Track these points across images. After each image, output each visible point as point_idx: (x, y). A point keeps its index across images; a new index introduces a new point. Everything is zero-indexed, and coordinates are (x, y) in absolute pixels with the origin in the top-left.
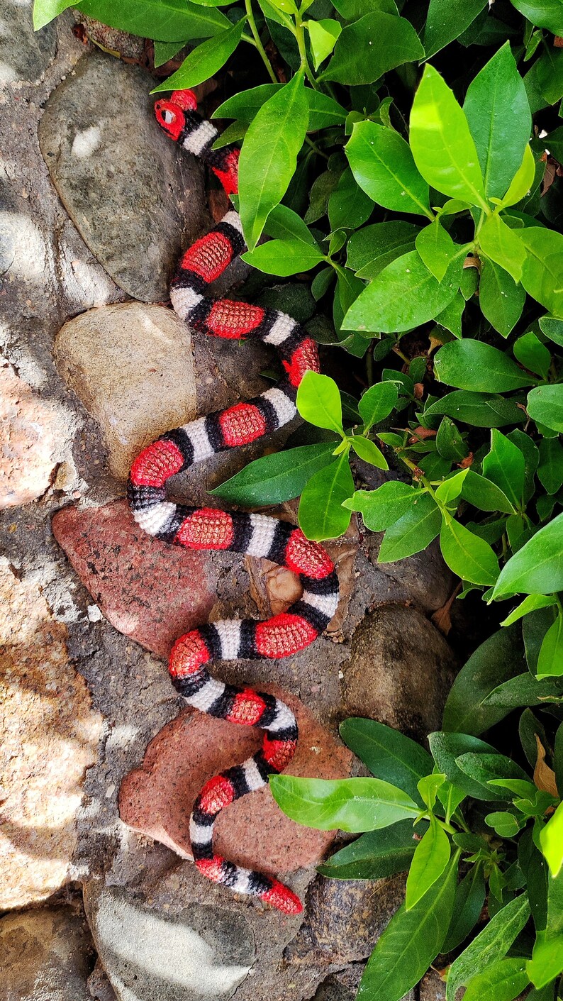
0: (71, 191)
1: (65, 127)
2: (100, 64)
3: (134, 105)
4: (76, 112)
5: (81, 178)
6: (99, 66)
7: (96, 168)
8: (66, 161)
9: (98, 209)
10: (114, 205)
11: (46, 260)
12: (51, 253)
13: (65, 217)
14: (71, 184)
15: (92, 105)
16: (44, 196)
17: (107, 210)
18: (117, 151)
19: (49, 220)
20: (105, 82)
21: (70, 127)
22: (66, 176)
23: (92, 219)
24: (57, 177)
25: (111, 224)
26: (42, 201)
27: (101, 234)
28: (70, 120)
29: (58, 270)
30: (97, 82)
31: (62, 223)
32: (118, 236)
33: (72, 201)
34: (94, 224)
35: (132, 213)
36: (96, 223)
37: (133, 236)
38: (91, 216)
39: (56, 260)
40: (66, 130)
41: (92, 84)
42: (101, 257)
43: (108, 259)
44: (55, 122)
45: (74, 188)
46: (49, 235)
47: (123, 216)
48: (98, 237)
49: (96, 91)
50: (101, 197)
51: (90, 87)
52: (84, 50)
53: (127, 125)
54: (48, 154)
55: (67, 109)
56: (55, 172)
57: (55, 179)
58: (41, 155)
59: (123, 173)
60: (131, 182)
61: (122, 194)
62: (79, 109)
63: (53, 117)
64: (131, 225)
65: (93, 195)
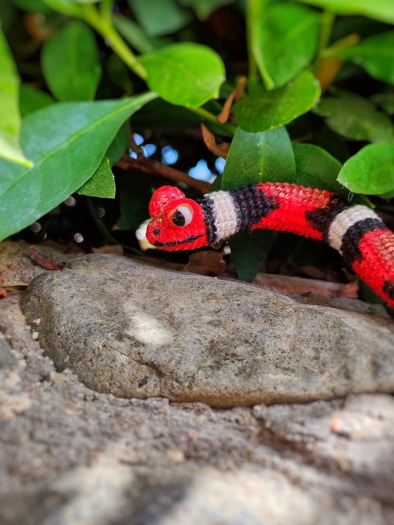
0: (221, 372)
1: (116, 344)
2: (51, 280)
3: (126, 272)
4: (101, 325)
5: (207, 353)
6: (54, 282)
7: (199, 332)
8: (170, 360)
9: (264, 353)
10: (268, 333)
11: (296, 482)
12: (292, 465)
13: (246, 413)
14: (211, 367)
15: (102, 308)
16: (197, 428)
17: (270, 346)
18: (183, 306)
19: (237, 439)
20: (78, 284)
21: (120, 338)
22: (193, 368)
23: (277, 367)
24: (186, 384)
25: (293, 350)
26: (203, 434)
27: (306, 368)
28: (110, 334)
29: (326, 466)
30: (74, 290)
31: (254, 421)
32: (316, 350)
33: (237, 379)
34: (285, 369)
35: (287, 320)
36: (285, 365)
37: (324, 332)
38: (272, 367)
39: (310, 460)
40: (122, 345)
41: (72, 297)
42: (340, 385)
43: (348, 376)
44: (100, 355)
45: (218, 365)
46: (262, 453)
47: (288, 332)
48: (308, 373)
49: (85, 297)
50: (247, 342)
51: (76, 300)
52: (16, 301)
53: (149, 288)
54: (140, 385)
55: (90, 333)
56: (176, 384)
57: (187, 390)
58: (134, 400)
59: (221, 309)
60: (238, 305)
61: (253, 320)
62: (100, 321)
63: (90, 356)
64: (305, 328)
65: (240, 350)
